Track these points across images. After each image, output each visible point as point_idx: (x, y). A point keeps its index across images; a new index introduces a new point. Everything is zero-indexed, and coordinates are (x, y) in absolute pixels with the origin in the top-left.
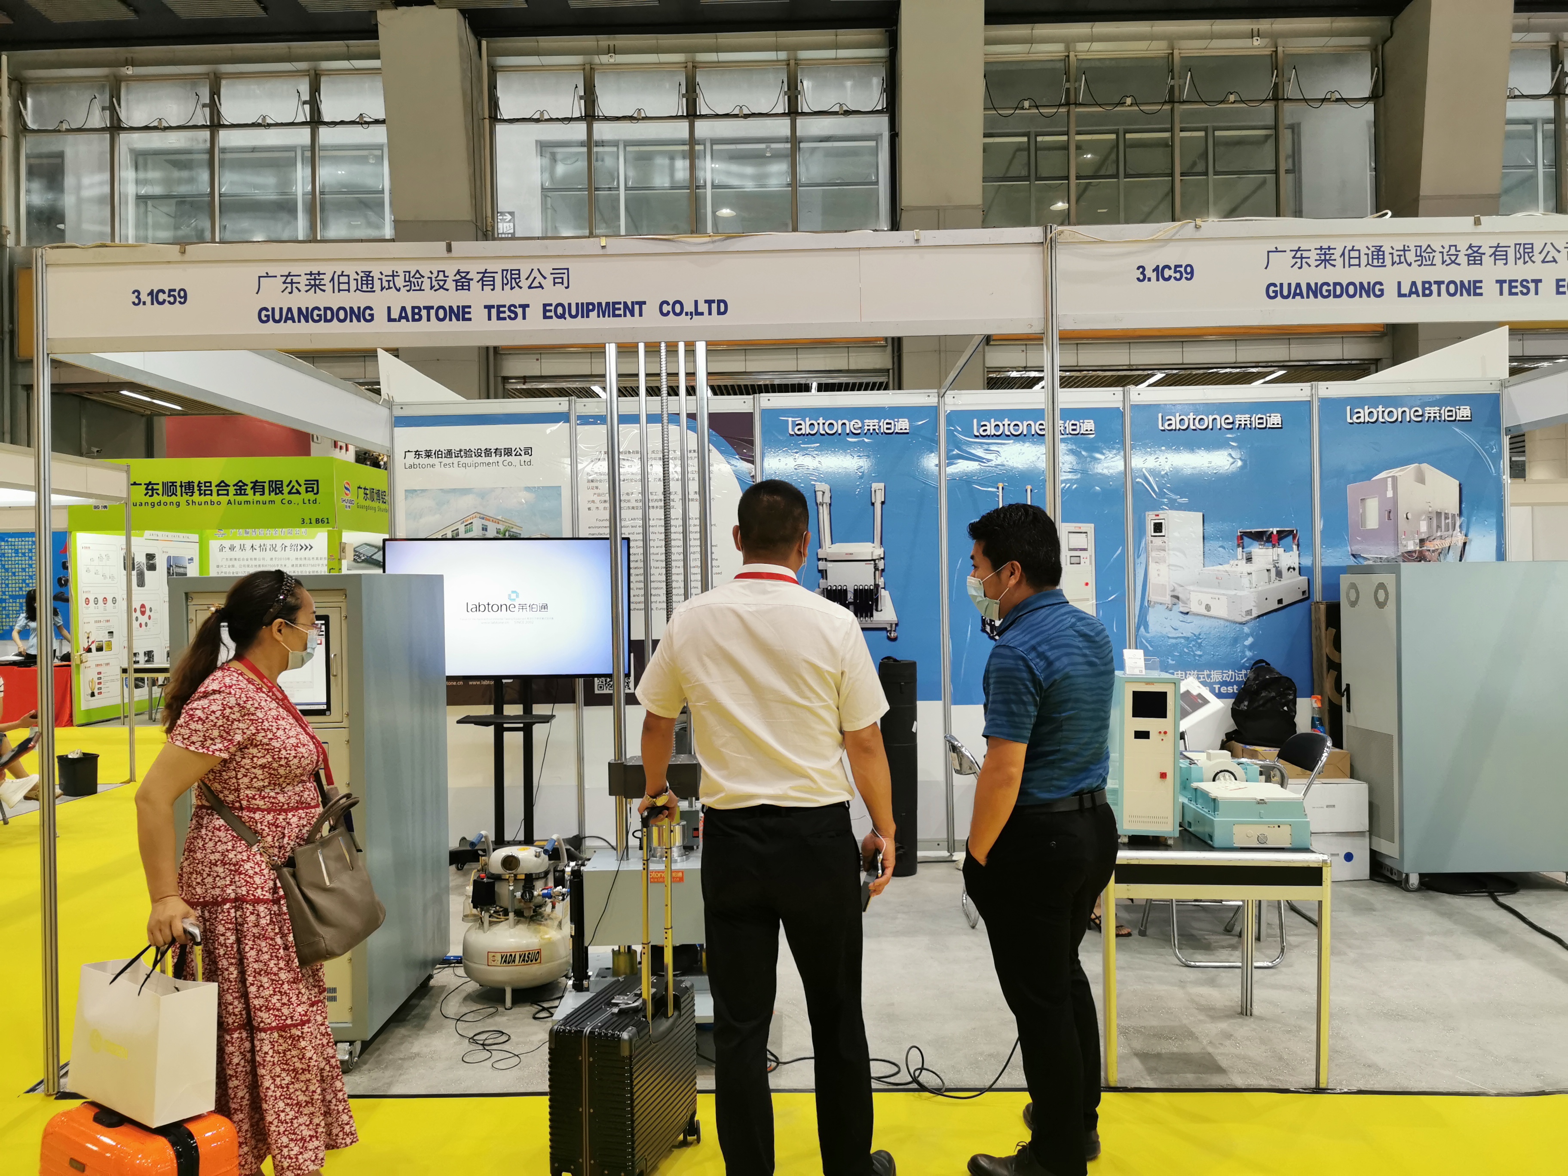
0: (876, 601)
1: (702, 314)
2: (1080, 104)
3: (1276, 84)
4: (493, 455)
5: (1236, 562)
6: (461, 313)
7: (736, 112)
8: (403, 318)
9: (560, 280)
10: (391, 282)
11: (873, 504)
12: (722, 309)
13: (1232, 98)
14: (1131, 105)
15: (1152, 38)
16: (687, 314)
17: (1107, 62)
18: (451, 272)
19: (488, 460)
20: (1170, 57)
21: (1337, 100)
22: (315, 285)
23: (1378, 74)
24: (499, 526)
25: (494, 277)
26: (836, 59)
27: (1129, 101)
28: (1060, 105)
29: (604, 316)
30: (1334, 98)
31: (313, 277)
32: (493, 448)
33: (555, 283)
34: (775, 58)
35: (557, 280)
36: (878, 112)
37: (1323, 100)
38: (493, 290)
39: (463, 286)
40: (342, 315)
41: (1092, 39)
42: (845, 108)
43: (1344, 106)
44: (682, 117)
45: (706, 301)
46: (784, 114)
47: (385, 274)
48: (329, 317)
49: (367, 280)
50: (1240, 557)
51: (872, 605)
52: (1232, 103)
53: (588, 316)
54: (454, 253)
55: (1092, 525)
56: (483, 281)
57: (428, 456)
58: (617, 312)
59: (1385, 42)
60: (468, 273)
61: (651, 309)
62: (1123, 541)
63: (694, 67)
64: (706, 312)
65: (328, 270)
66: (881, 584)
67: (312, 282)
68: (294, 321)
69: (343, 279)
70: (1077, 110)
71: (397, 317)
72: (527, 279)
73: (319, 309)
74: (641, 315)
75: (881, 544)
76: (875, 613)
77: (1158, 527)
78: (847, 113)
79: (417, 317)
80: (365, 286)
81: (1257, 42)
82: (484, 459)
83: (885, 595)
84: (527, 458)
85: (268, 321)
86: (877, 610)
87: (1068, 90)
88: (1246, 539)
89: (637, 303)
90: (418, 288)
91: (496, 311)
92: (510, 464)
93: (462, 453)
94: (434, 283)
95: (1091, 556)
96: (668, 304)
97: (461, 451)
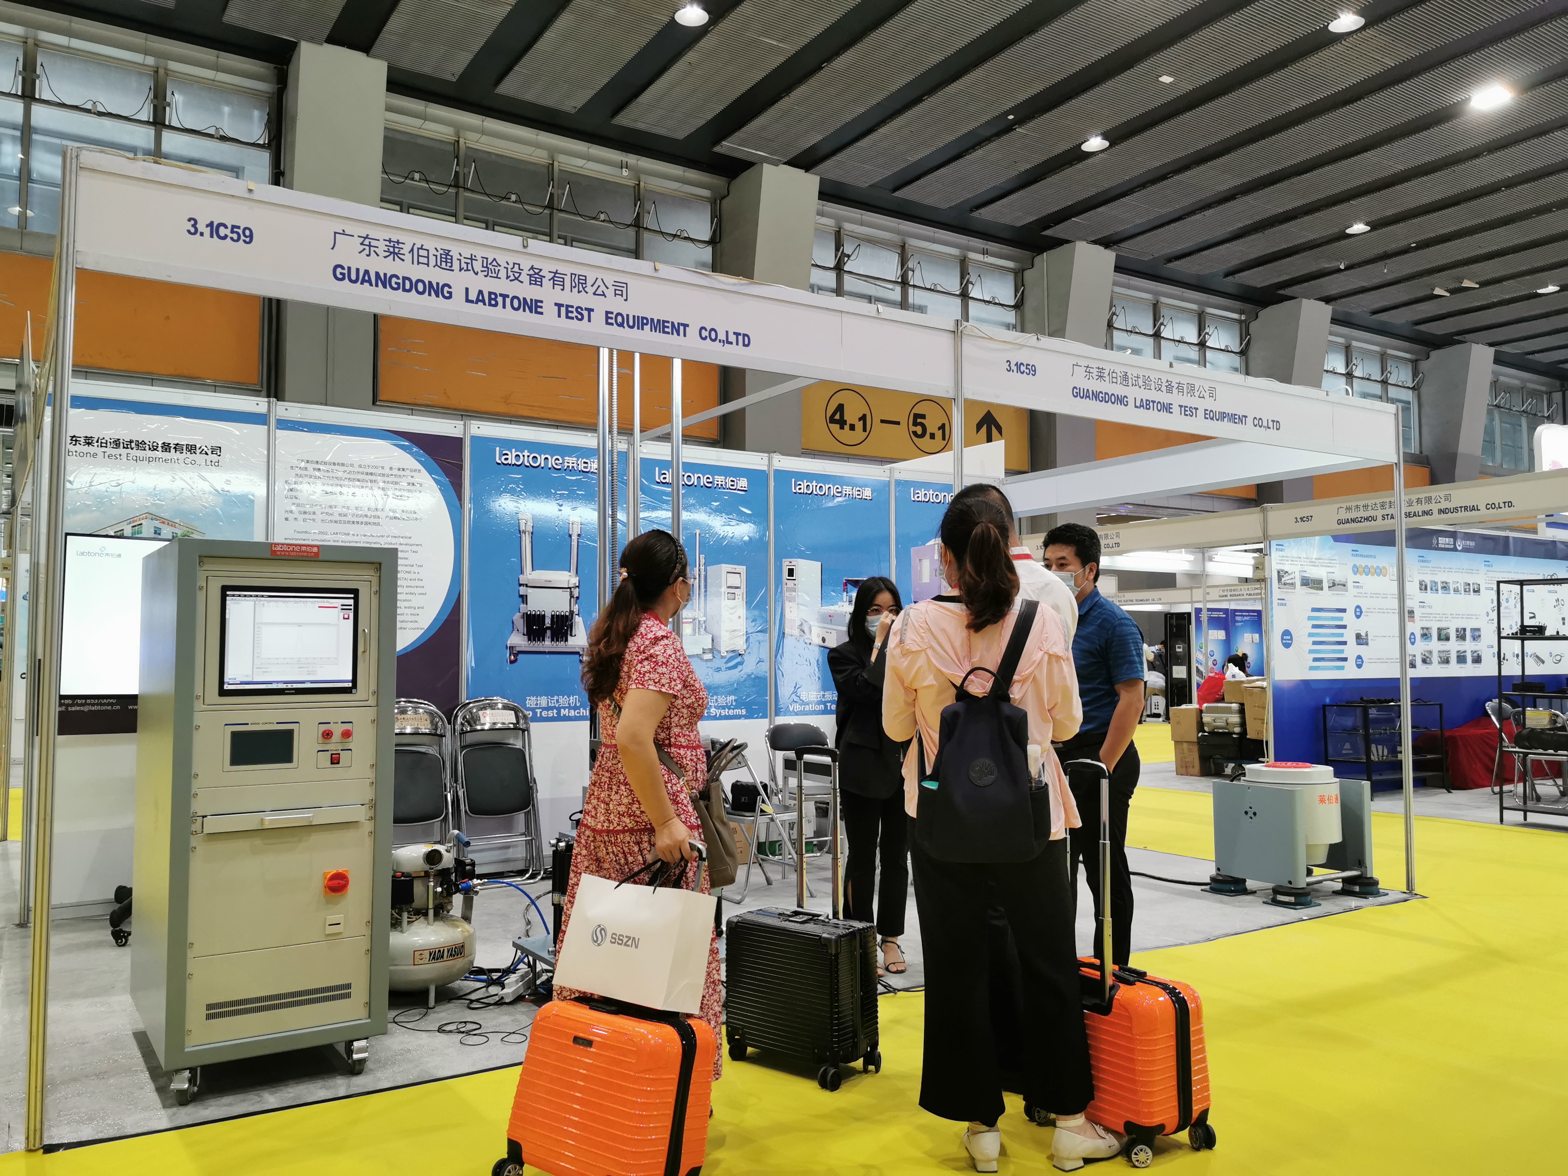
0: (571, 627)
1: (731, 343)
2: (468, 189)
3: (638, 214)
4: (173, 450)
5: (842, 604)
6: (534, 307)
7: (89, 106)
8: (481, 301)
9: (620, 293)
10: (468, 265)
11: (570, 536)
12: (746, 343)
13: (602, 217)
14: (515, 202)
15: (537, 145)
16: (720, 341)
17: (493, 157)
18: (526, 264)
19: (166, 455)
20: (550, 166)
21: (685, 238)
22: (394, 253)
23: (717, 224)
24: (176, 531)
25: (563, 278)
26: (213, 80)
27: (513, 198)
28: (450, 186)
29: (656, 331)
30: (682, 236)
31: (392, 244)
32: (173, 442)
33: (616, 294)
34: (141, 61)
35: (617, 292)
36: (259, 146)
37: (675, 236)
38: (563, 290)
39: (536, 281)
40: (420, 287)
41: (483, 132)
42: (222, 133)
43: (690, 244)
44: (15, 96)
45: (734, 333)
46: (148, 123)
47: (463, 255)
48: (408, 286)
49: (446, 258)
50: (845, 600)
51: (567, 630)
52: (602, 221)
53: (643, 329)
54: (529, 250)
55: (745, 567)
56: (554, 280)
57: (89, 444)
58: (666, 330)
59: (723, 198)
60: (541, 270)
61: (693, 331)
62: (766, 584)
63: (36, 45)
64: (734, 343)
65: (408, 241)
66: (576, 611)
67: (391, 250)
68: (371, 285)
69: (422, 252)
70: (466, 194)
71: (475, 299)
72: (592, 286)
73: (398, 278)
74: (685, 335)
75: (577, 573)
76: (569, 637)
77: (791, 572)
78: (224, 139)
79: (493, 302)
80: (443, 264)
81: (625, 172)
82: (159, 454)
83: (578, 621)
84: (214, 457)
85: (343, 279)
86: (571, 635)
87: (457, 173)
88: (849, 586)
89: (683, 324)
90: (495, 275)
91: (566, 310)
92: (194, 462)
93: (133, 445)
94: (510, 274)
95: (743, 593)
96: (706, 330)
97: (131, 442)
